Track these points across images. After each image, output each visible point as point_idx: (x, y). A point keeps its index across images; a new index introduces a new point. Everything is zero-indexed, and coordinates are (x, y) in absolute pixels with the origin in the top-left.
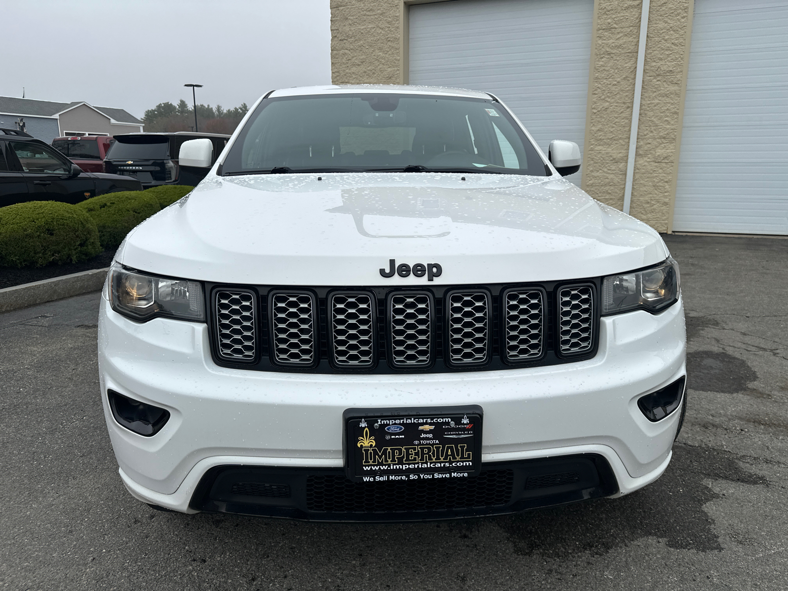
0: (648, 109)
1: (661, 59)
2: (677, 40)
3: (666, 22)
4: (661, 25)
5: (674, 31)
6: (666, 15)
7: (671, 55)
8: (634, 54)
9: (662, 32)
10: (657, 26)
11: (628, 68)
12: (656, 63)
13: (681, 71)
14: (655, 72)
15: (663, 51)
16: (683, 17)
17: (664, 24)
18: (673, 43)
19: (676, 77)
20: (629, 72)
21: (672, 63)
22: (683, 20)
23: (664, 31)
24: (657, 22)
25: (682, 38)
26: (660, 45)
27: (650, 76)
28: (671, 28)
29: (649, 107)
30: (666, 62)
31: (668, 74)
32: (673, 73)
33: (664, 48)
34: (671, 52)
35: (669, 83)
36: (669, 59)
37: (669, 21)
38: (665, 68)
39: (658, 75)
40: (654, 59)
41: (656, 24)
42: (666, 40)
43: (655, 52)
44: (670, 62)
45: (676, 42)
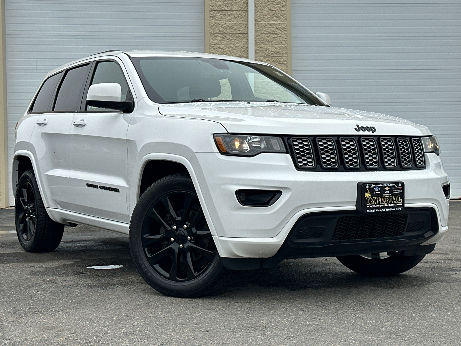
0: (261, 86)
1: (269, 42)
2: (280, 25)
3: (270, 9)
4: (266, 11)
5: (277, 17)
6: (269, 3)
7: (276, 39)
8: (245, 35)
9: (266, 17)
10: (262, 12)
11: (240, 47)
12: (265, 44)
13: (286, 53)
14: (264, 53)
15: (269, 34)
16: (283, 6)
17: (268, 10)
18: (277, 28)
19: (282, 58)
20: (242, 51)
21: (279, 46)
22: (283, 9)
23: (268, 16)
24: (262, 8)
25: (284, 24)
26: (266, 29)
27: (260, 56)
28: (274, 14)
29: (262, 85)
30: (272, 44)
31: (275, 55)
32: (280, 54)
33: (270, 31)
34: (276, 36)
35: (277, 63)
36: (275, 41)
37: (272, 8)
38: (272, 49)
39: (268, 55)
40: (262, 40)
41: (261, 10)
42: (271, 25)
43: (263, 35)
44: (276, 44)
45: (280, 27)
